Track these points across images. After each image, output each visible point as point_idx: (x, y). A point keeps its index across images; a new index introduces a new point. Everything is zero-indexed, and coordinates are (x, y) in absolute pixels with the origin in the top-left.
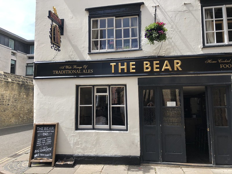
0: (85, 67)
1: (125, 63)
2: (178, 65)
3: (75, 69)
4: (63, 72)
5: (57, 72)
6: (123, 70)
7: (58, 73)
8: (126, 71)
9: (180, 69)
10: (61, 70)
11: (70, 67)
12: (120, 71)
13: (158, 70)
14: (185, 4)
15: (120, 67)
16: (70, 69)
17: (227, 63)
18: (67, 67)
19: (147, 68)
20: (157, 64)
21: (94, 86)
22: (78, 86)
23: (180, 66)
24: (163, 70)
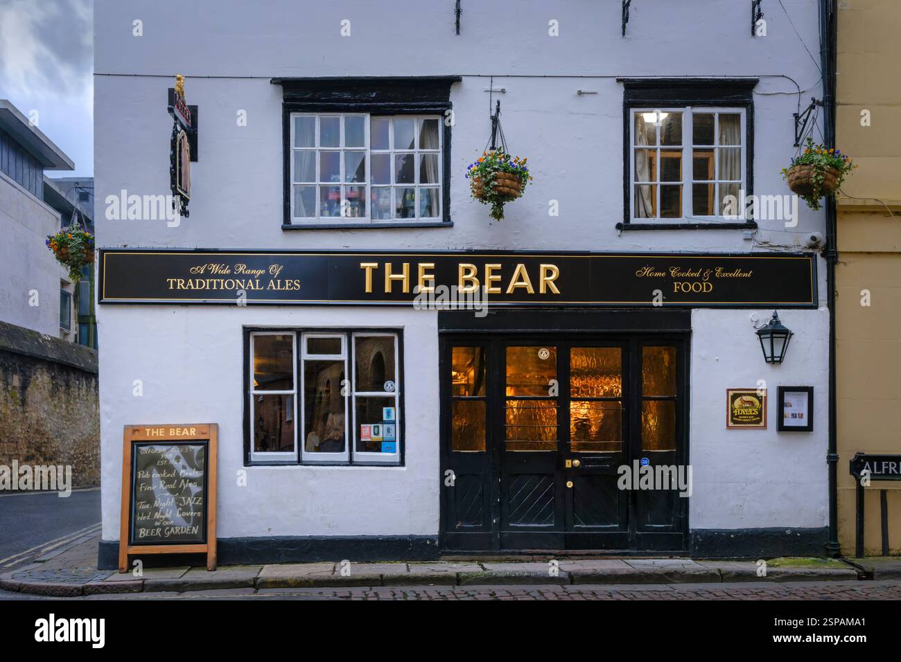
0: (275, 269)
1: (406, 266)
2: (549, 277)
3: (241, 276)
4: (201, 284)
5: (181, 282)
6: (397, 284)
7: (185, 285)
8: (405, 289)
9: (556, 290)
10: (194, 277)
11: (224, 268)
12: (388, 289)
13: (498, 290)
15: (389, 276)
16: (225, 277)
17: (692, 280)
18: (215, 268)
19: (469, 284)
20: (495, 272)
21: (299, 333)
22: (249, 330)
23: (555, 282)
24: (509, 290)
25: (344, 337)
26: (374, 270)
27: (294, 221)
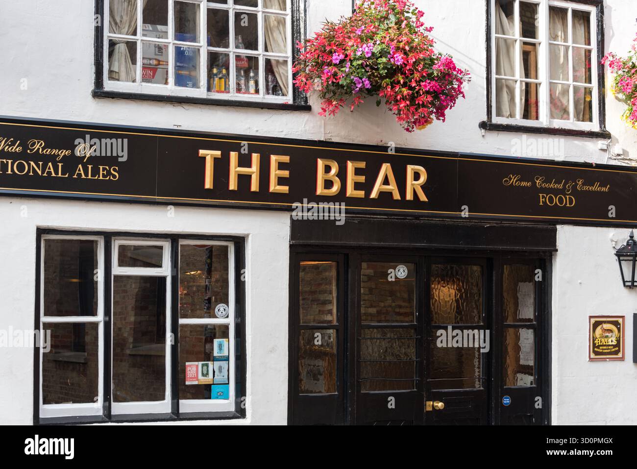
1: (256, 158)
2: (416, 181)
3: (36, 157)
6: (244, 180)
8: (255, 187)
9: (423, 197)
11: (13, 144)
12: (233, 185)
13: (361, 194)
15: (234, 170)
16: (14, 156)
17: (556, 192)
19: (328, 184)
20: (358, 172)
21: (109, 236)
22: (41, 232)
23: (423, 187)
24: (374, 195)
25: (167, 246)
26: (216, 160)
27: (109, 86)
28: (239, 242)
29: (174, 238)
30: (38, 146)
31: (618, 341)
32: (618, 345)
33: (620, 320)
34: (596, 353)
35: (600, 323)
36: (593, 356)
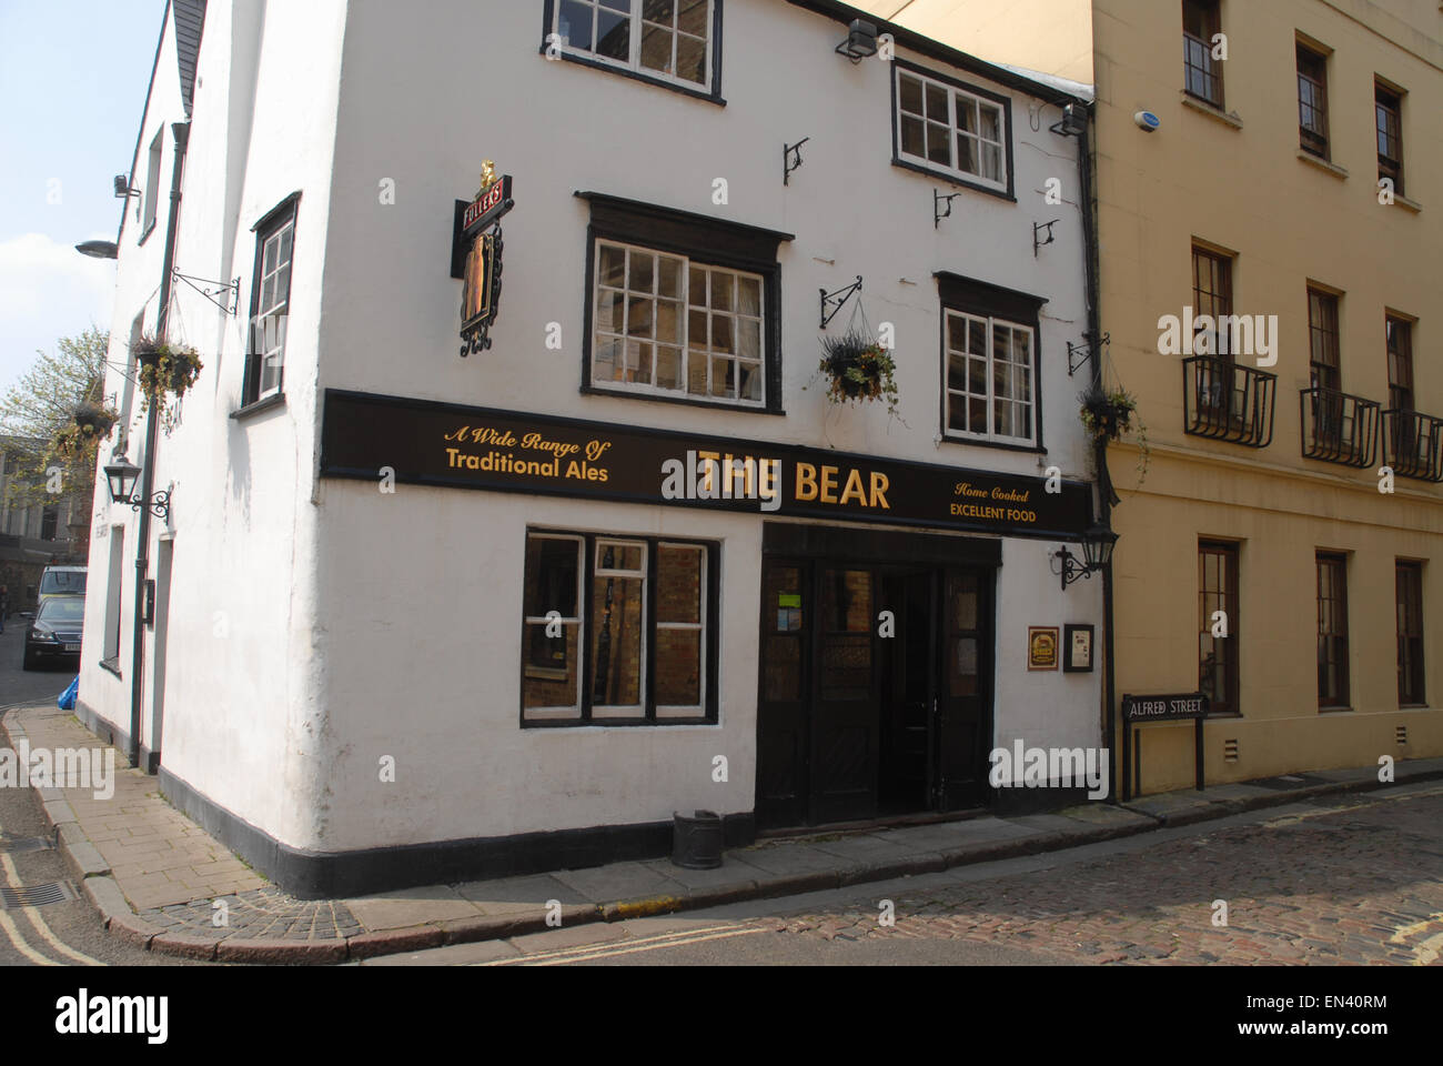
2: (879, 489)
9: (885, 505)
13: (833, 499)
14: (902, 281)
19: (807, 489)
20: (831, 477)
21: (590, 537)
22: (531, 529)
23: (885, 494)
24: (844, 500)
25: (645, 547)
27: (596, 384)
28: (714, 548)
29: (652, 541)
30: (534, 441)
31: (1053, 651)
32: (1053, 656)
33: (1055, 631)
34: (1034, 663)
35: (1040, 633)
36: (1031, 666)
